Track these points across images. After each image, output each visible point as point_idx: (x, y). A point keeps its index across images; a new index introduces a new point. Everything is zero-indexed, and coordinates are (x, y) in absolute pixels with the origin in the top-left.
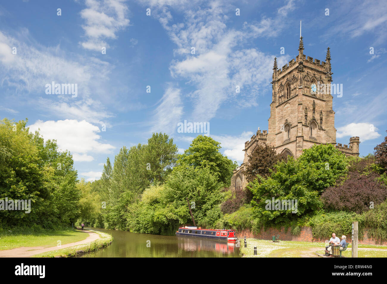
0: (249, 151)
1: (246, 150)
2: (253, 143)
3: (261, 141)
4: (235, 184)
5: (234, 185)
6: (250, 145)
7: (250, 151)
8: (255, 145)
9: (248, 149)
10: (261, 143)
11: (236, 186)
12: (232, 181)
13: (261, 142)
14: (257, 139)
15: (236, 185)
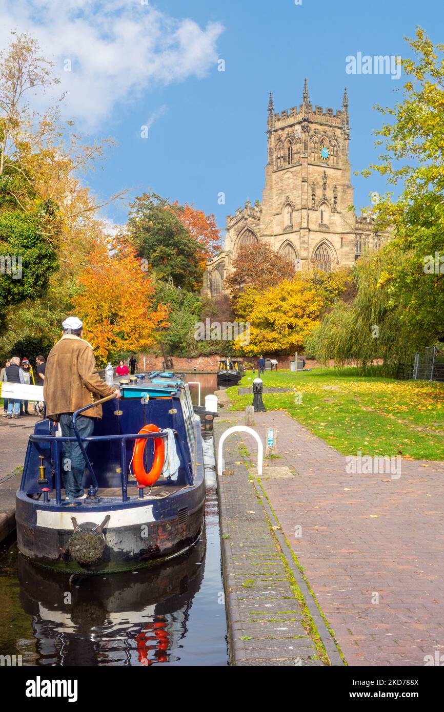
0: (232, 231)
1: (227, 229)
2: (239, 221)
3: (251, 219)
4: (211, 284)
5: (209, 286)
6: (233, 222)
7: (234, 232)
8: (241, 224)
9: (230, 228)
10: (252, 224)
11: (213, 288)
12: (205, 278)
13: (251, 222)
14: (246, 216)
15: (211, 286)
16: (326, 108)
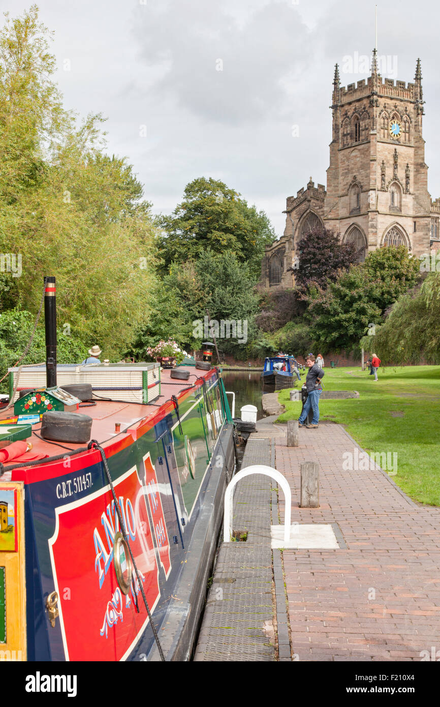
0: (294, 214)
1: (288, 212)
2: (301, 203)
3: (314, 201)
4: (270, 272)
5: (268, 273)
6: (295, 204)
7: (295, 216)
8: (303, 207)
9: (292, 211)
10: (316, 207)
11: (272, 276)
12: (263, 266)
13: (314, 205)
14: (309, 198)
16: (397, 81)
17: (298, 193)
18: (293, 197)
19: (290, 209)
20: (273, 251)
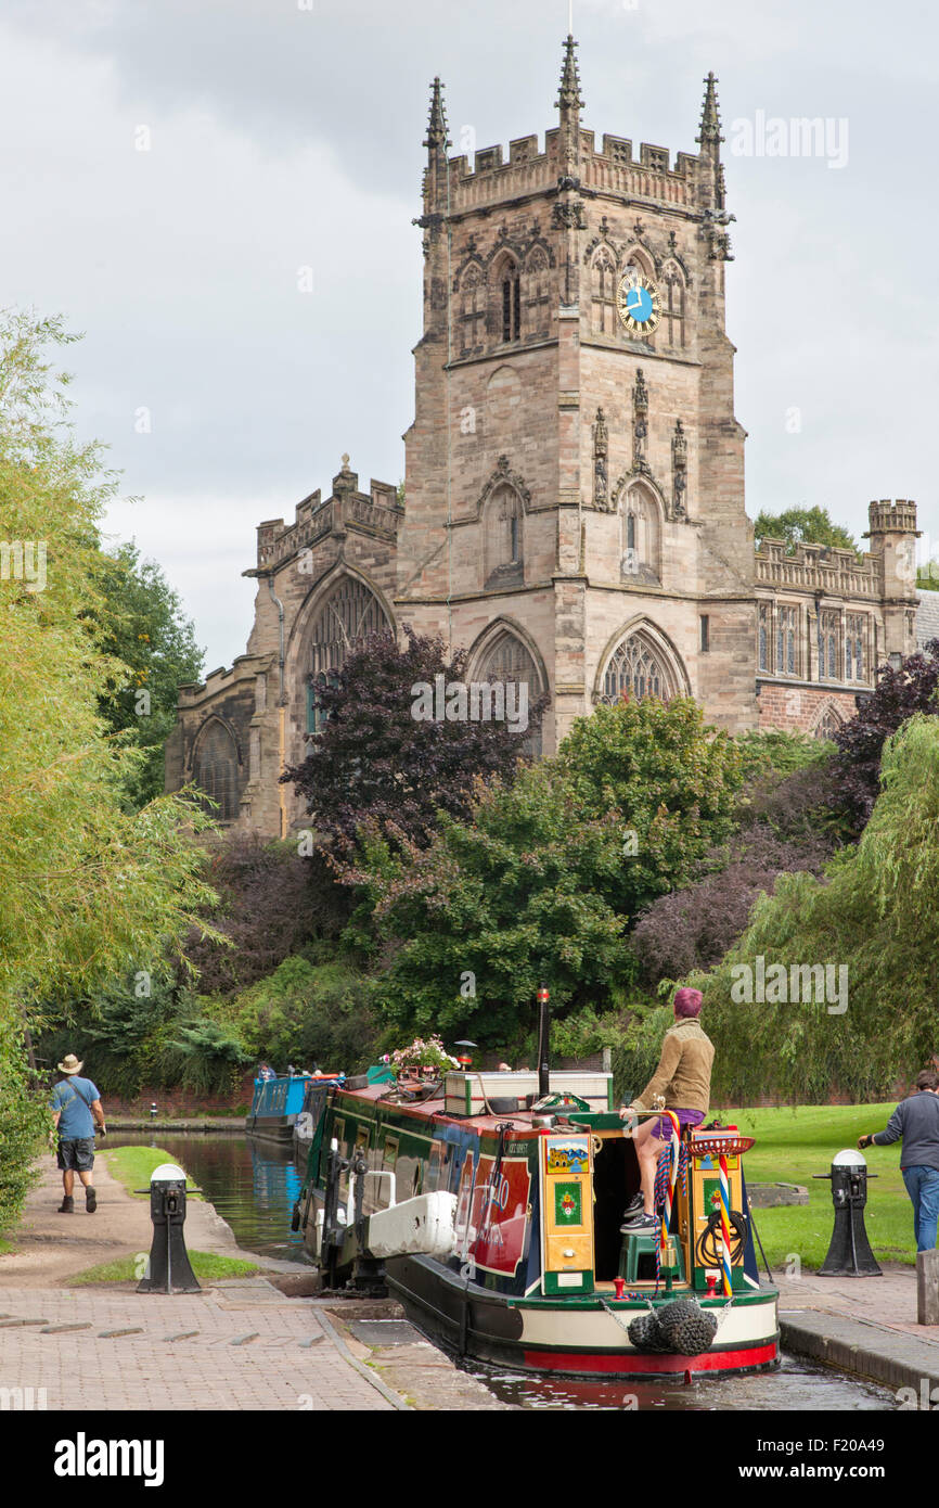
0: (283, 579)
1: (262, 574)
2: (311, 544)
6: (287, 547)
7: (290, 586)
8: (319, 556)
9: (276, 570)
12: (173, 759)
13: (358, 550)
14: (339, 526)
17: (299, 507)
18: (280, 521)
19: (271, 562)
20: (209, 708)
